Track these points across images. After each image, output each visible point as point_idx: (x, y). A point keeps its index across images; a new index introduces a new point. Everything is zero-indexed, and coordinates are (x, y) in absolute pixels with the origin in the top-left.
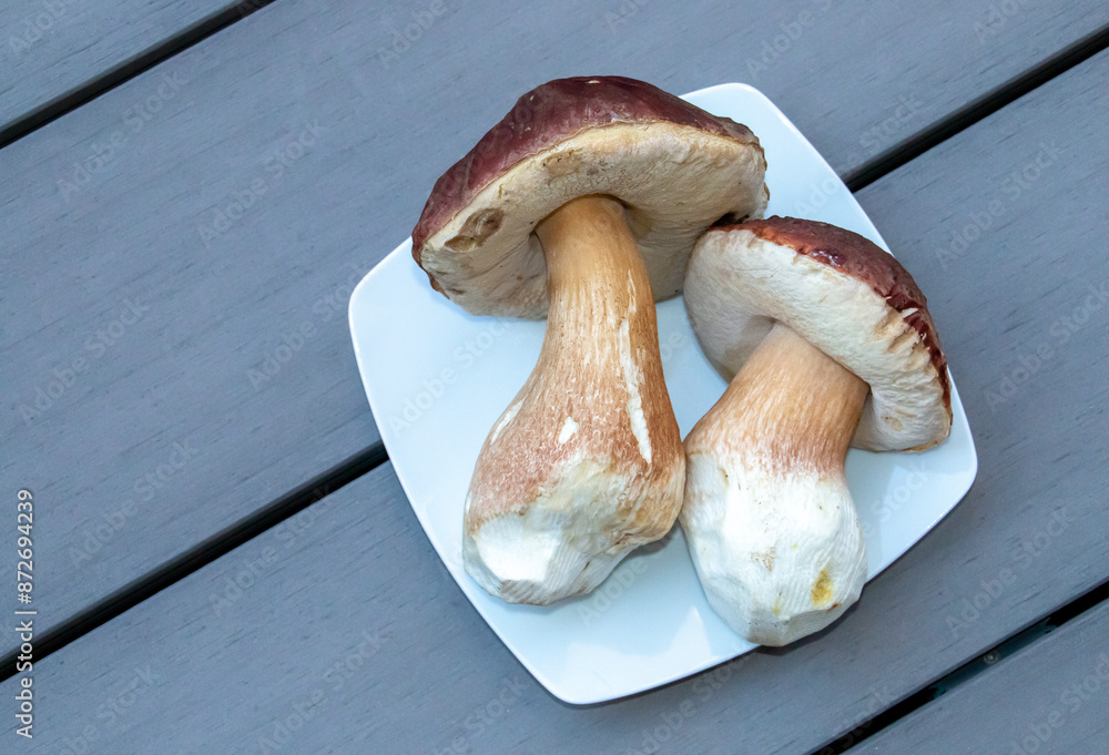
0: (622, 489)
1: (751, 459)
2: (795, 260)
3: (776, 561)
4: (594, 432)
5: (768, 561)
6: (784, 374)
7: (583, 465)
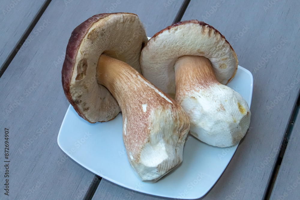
0: (170, 113)
1: (197, 89)
2: (169, 31)
3: (224, 107)
4: (152, 102)
5: (222, 108)
6: (187, 68)
7: (156, 113)
